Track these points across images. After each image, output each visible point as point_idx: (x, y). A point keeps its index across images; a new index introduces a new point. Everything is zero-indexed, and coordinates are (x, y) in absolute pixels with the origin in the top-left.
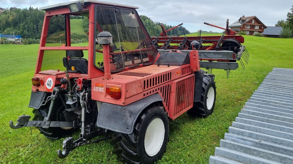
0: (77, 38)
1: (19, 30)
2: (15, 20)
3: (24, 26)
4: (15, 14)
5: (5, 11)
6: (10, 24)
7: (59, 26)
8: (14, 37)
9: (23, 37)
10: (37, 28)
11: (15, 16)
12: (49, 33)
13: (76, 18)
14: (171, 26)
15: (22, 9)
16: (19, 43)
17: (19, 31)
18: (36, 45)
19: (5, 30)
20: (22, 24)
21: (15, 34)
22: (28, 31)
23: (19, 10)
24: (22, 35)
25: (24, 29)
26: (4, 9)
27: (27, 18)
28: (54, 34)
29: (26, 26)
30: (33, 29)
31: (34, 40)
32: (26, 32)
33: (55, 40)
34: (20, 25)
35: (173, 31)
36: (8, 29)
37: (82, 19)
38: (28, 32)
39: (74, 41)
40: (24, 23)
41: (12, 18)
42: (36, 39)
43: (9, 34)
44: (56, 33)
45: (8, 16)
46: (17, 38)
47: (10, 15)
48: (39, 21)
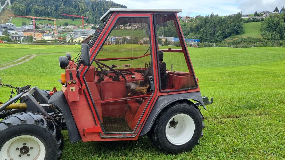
0: (251, 42)
1: (199, 35)
2: (197, 26)
3: (203, 31)
4: (198, 21)
5: (191, 19)
6: (193, 30)
7: (234, 30)
8: (194, 40)
9: (201, 41)
10: (214, 33)
11: (198, 23)
12: (224, 37)
13: (255, 22)
15: (205, 16)
16: (195, 46)
17: (198, 36)
18: (210, 48)
19: (189, 35)
20: (202, 30)
21: (195, 39)
22: (206, 35)
23: (203, 17)
24: (201, 40)
25: (202, 34)
26: (191, 18)
27: (207, 24)
28: (228, 38)
29: (205, 31)
30: (211, 34)
31: (209, 43)
32: (204, 36)
33: (228, 44)
34: (200, 31)
36: (191, 34)
37: (261, 22)
38: (206, 36)
39: (247, 45)
40: (204, 29)
41: (195, 25)
42: (211, 42)
43: (191, 38)
44: (230, 37)
45: (193, 24)
46: (196, 42)
47: (195, 22)
48: (217, 26)
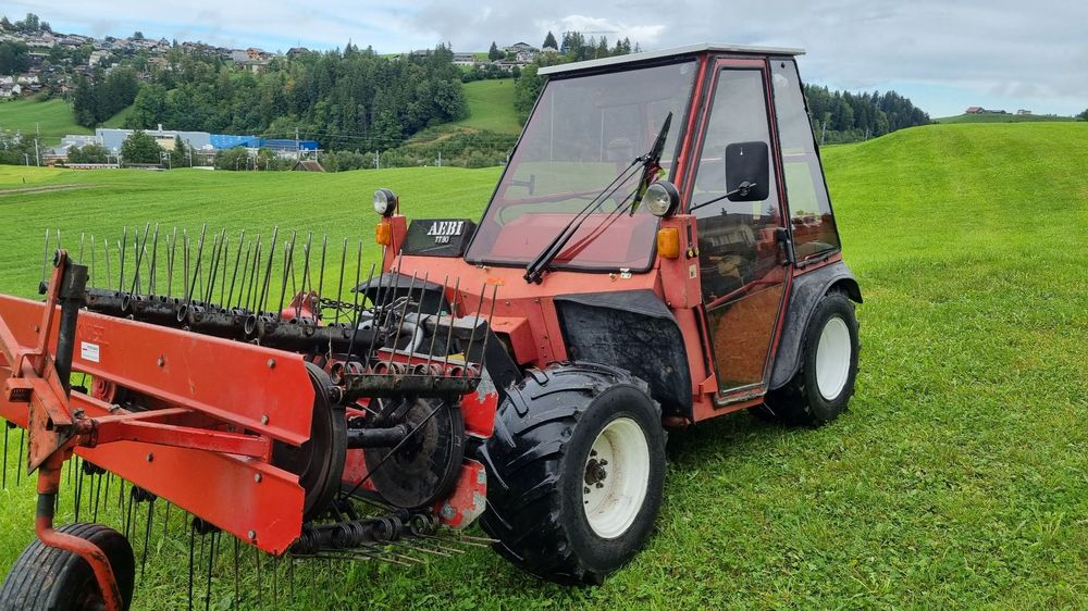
0: (492, 146)
1: (312, 122)
2: (301, 90)
3: (328, 109)
4: (301, 69)
5: (273, 62)
6: (286, 105)
7: (436, 105)
8: (298, 145)
9: (324, 147)
10: (368, 116)
11: (301, 78)
12: (404, 131)
13: (494, 78)
14: (846, 94)
15: (324, 52)
16: (312, 168)
17: (311, 127)
18: (362, 172)
19: (272, 125)
20: (320, 104)
21: (301, 137)
22: (340, 125)
23: (316, 54)
24: (322, 142)
25: (326, 121)
26: (270, 55)
27: (339, 81)
28: (418, 136)
29: (334, 108)
30: (356, 120)
31: (357, 154)
32: (333, 130)
33: (423, 155)
34: (316, 107)
35: (857, 116)
36: (282, 119)
37: (512, 80)
38: (341, 129)
39: (484, 158)
40: (327, 99)
41: (292, 82)
42: (363, 151)
43: (284, 137)
44: (426, 130)
45: (283, 79)
46: (307, 150)
47: (288, 72)
48: (375, 91)
